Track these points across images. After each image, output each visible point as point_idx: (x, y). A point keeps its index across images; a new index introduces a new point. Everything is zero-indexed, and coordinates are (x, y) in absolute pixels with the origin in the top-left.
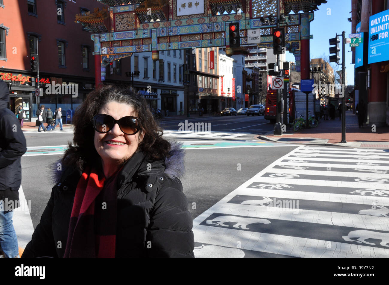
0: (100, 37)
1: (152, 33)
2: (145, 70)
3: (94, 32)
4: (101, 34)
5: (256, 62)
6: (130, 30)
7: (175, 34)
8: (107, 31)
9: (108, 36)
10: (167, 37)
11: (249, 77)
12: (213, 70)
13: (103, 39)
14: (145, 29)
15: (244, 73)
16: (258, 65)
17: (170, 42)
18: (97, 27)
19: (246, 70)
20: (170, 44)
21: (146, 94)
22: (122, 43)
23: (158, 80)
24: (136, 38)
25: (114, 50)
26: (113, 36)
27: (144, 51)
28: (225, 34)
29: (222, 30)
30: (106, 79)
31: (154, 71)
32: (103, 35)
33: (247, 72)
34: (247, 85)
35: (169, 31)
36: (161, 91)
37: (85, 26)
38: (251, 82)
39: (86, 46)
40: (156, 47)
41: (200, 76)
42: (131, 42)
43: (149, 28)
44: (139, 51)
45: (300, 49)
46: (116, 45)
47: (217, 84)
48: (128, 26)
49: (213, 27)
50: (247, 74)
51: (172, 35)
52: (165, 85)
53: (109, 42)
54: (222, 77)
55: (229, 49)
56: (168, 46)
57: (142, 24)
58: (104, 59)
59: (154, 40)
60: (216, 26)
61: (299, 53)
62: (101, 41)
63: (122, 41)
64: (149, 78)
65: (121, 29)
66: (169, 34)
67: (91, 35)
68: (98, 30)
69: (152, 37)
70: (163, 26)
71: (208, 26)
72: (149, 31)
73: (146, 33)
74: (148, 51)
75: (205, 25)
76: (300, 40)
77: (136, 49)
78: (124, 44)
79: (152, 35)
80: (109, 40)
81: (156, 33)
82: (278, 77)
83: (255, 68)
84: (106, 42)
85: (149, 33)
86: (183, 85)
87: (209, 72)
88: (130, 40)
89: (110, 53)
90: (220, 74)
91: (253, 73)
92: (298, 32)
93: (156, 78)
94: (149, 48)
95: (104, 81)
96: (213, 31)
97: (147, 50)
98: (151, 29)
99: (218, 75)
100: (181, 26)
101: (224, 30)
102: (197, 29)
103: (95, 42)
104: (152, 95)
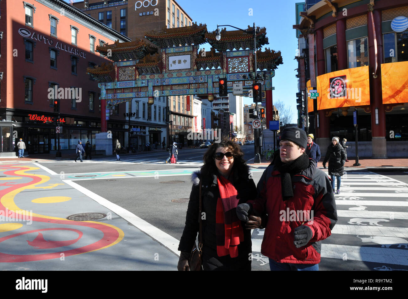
0: (105, 86)
1: (149, 83)
2: (137, 111)
3: (101, 81)
4: (107, 83)
5: (220, 105)
6: (130, 80)
7: (167, 84)
8: (112, 80)
9: (113, 84)
10: (161, 86)
11: (216, 117)
12: (189, 111)
13: (108, 87)
14: (143, 80)
15: (213, 114)
16: (221, 107)
17: (163, 90)
18: (103, 77)
19: (214, 111)
20: (163, 92)
21: (137, 131)
22: (123, 90)
23: (146, 119)
24: (136, 86)
25: (117, 96)
26: (117, 85)
27: (142, 97)
28: (207, 85)
29: (205, 81)
30: (110, 119)
31: (144, 112)
32: (108, 84)
33: (214, 113)
34: (215, 123)
35: (163, 82)
36: (149, 128)
37: (94, 77)
38: (217, 121)
39: (92, 92)
40: (152, 94)
41: (174, 115)
42: (131, 89)
43: (146, 79)
44: (138, 97)
45: (265, 97)
46: (118, 91)
47: (192, 123)
48: (129, 77)
49: (198, 79)
50: (214, 114)
51: (165, 84)
52: (152, 123)
53: (113, 89)
54: (196, 117)
55: (211, 96)
56: (161, 93)
57: (141, 76)
58: (109, 103)
59: (150, 88)
60: (200, 79)
61: (264, 100)
62: (107, 88)
63: (124, 88)
64: (140, 118)
65: (123, 80)
66: (162, 84)
67: (99, 84)
68: (104, 80)
69: (149, 86)
70: (158, 78)
71: (194, 78)
72: (146, 81)
73: (144, 83)
74: (146, 97)
75: (192, 77)
76: (265, 90)
77: (135, 95)
78: (125, 91)
79: (149, 84)
80: (113, 88)
81: (152, 83)
82: (256, 120)
83: (221, 110)
84: (111, 89)
85: (146, 83)
86: (166, 123)
87: (186, 113)
88: (130, 88)
89: (113, 98)
90: (194, 114)
91: (219, 114)
92: (264, 85)
93: (145, 118)
94: (146, 94)
95: (108, 121)
96: (198, 82)
97: (144, 96)
98: (148, 80)
99: (192, 115)
100: (173, 78)
101: (207, 82)
102: (186, 80)
103: (101, 89)
104: (142, 132)
